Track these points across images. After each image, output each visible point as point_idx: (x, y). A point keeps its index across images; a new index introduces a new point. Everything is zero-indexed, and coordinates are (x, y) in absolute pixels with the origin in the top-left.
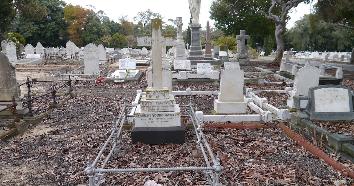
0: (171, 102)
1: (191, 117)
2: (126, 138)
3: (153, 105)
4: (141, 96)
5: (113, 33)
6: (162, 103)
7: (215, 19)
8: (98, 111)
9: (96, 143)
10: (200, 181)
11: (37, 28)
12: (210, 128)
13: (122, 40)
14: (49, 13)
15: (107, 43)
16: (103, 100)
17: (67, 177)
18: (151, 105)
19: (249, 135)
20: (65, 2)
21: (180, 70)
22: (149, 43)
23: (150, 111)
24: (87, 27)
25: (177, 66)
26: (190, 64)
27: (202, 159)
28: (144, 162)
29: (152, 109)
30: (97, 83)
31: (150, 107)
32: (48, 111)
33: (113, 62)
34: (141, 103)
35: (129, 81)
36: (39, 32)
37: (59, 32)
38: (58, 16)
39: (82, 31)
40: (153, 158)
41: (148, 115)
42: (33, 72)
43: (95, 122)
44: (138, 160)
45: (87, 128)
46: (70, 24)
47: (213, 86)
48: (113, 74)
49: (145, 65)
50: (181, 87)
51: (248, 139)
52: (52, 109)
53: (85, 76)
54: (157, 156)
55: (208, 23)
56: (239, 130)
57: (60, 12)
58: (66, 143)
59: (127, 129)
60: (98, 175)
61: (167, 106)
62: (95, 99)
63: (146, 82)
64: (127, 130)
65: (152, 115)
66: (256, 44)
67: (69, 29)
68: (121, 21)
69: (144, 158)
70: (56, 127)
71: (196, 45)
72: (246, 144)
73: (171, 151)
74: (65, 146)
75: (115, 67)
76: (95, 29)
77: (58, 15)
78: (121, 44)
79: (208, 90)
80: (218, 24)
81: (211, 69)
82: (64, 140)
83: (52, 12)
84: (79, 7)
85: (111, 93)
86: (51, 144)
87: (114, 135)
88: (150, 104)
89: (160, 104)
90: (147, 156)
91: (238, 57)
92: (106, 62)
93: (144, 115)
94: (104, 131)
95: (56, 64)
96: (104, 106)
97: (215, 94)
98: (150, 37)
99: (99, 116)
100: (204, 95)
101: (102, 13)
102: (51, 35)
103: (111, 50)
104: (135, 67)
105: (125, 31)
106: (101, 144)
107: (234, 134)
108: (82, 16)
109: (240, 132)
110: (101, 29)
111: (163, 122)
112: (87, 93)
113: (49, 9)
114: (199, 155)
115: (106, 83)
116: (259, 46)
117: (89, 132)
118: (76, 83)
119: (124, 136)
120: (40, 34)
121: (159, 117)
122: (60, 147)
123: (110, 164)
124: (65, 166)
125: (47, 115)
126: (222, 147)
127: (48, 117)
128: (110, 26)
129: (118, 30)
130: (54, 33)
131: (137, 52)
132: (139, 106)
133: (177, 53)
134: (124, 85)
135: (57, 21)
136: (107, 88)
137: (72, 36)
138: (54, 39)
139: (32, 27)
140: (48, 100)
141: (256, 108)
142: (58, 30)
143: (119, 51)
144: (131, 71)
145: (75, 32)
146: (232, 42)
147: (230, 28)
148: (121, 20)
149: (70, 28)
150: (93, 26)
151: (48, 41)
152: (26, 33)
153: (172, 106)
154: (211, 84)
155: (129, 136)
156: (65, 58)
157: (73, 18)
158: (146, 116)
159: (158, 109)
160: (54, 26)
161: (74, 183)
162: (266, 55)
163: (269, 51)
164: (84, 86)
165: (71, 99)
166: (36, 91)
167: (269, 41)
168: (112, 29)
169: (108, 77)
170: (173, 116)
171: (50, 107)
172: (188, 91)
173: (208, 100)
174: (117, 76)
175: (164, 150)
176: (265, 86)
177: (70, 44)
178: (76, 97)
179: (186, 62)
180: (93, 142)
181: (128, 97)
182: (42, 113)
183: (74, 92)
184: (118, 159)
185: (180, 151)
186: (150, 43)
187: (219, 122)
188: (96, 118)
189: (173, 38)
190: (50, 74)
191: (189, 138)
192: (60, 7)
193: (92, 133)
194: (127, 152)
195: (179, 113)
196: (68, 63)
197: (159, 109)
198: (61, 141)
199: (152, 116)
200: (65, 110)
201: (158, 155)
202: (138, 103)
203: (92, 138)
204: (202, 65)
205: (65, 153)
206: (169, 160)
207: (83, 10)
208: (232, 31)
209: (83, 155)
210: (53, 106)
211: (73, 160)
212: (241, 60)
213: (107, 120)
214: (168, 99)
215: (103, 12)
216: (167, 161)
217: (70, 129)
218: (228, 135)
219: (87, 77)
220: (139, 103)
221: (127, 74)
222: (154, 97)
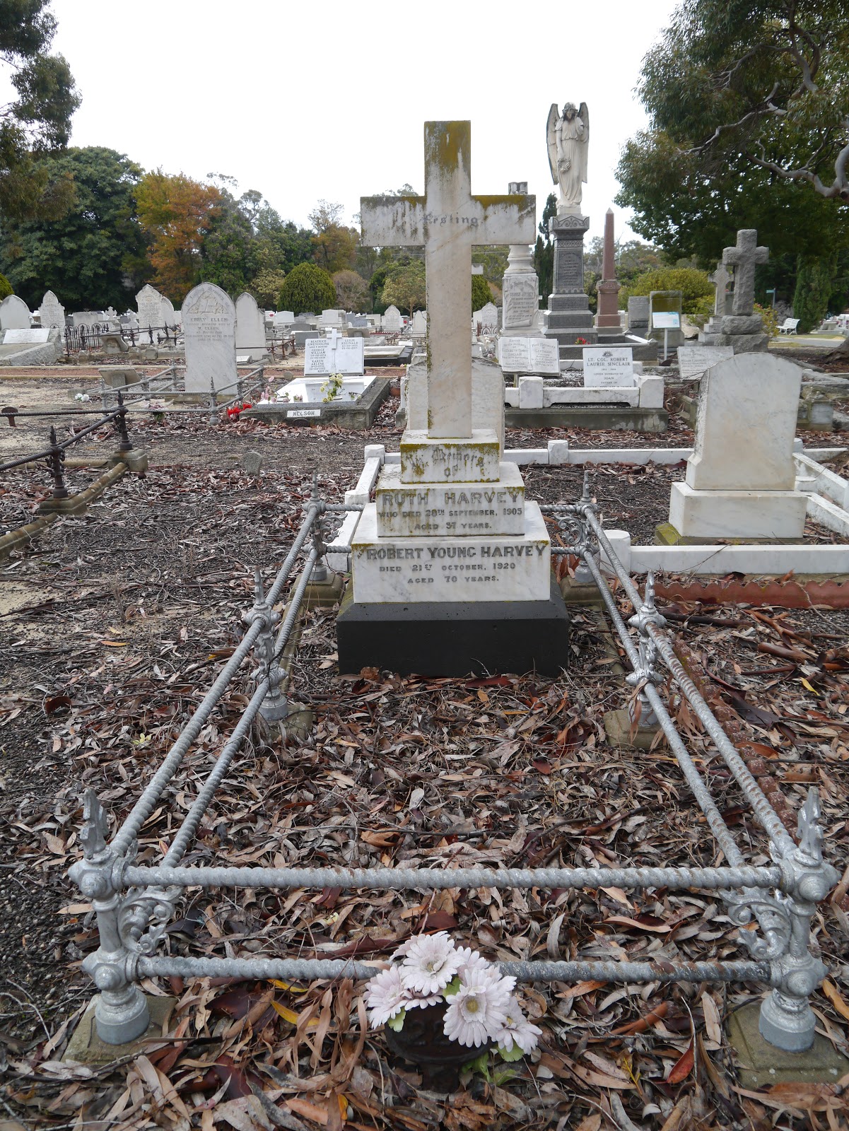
0: (510, 493)
1: (587, 555)
2: (317, 642)
3: (430, 507)
4: (380, 469)
5: (292, 264)
6: (469, 496)
7: (635, 205)
8: (216, 526)
9: (193, 666)
10: (673, 899)
11: (51, 250)
12: (663, 599)
13: (320, 286)
14: (88, 202)
15: (271, 296)
16: (241, 483)
17: (34, 845)
18: (422, 509)
19: (832, 634)
20: (138, 164)
21: (521, 374)
22: (415, 231)
23: (417, 532)
24: (210, 246)
25: (510, 361)
26: (556, 354)
27: (656, 756)
28: (392, 773)
29: (428, 526)
30: (228, 421)
31: (418, 514)
32: (30, 526)
33: (287, 353)
34: (380, 499)
35: (336, 416)
36: (60, 264)
37: (119, 264)
38: (117, 212)
39: (193, 258)
40: (430, 751)
41: (409, 552)
42: (20, 386)
43: (203, 570)
44: (364, 758)
45: (167, 594)
46: (154, 236)
47: (642, 432)
48: (281, 392)
49: (396, 361)
50: (525, 435)
51: (837, 653)
52: (50, 516)
53: (189, 399)
54: (451, 742)
55: (610, 219)
56: (785, 613)
57: (124, 197)
58: (69, 665)
59: (323, 604)
60: (145, 899)
61: (492, 512)
62: (213, 480)
63: (402, 416)
64: (323, 609)
65: (426, 551)
66: (768, 291)
67: (152, 253)
68: (318, 224)
69: (393, 748)
70: (49, 588)
71: (570, 293)
72: (831, 676)
73: (509, 712)
74: (63, 675)
75: (293, 370)
76: (234, 252)
77: (117, 207)
78: (316, 298)
79: (626, 446)
80: (645, 223)
81: (635, 372)
82: (66, 647)
83: (98, 200)
84: (184, 180)
85: (273, 457)
86: (12, 667)
87: (258, 646)
88: (420, 503)
89: (459, 503)
90: (405, 737)
91: (726, 329)
92: (265, 352)
93: (392, 552)
94: (232, 609)
95: (100, 360)
96: (244, 506)
97: (658, 461)
98: (419, 207)
99: (222, 543)
100: (617, 463)
101: (256, 201)
102: (96, 274)
103: (285, 317)
104: (360, 368)
105: (330, 256)
106: (212, 669)
107: (768, 631)
108: (194, 209)
109: (792, 621)
110: (252, 250)
111: (474, 579)
112: (185, 457)
113: (87, 190)
114: (643, 738)
115: (255, 422)
116: (777, 301)
117: (172, 612)
118: (154, 423)
119: (310, 636)
120: (60, 272)
121: (456, 561)
122: (43, 682)
123: (235, 778)
124: (42, 780)
125: (27, 540)
126: (738, 698)
127: (28, 548)
128: (282, 242)
129: (308, 255)
130: (104, 265)
131: (369, 325)
132: (371, 510)
133: (511, 313)
134: (319, 428)
135: (114, 226)
136: (261, 440)
137: (162, 275)
138: (104, 285)
139: (37, 248)
140: (43, 483)
141: (837, 515)
142: (117, 256)
143: (311, 320)
144: (346, 380)
145: (171, 261)
146: (687, 287)
147: (685, 236)
148: (316, 220)
149: (157, 251)
150: (229, 241)
151: (86, 294)
152: (19, 269)
153: (513, 511)
154: (636, 424)
155: (328, 636)
156: (130, 344)
157: (165, 218)
158: (399, 553)
159: (454, 523)
160: (105, 244)
161: (59, 884)
162: (803, 329)
163: (812, 316)
164: (179, 432)
165: (125, 480)
166: (9, 450)
167: (813, 281)
168: (288, 252)
169: (264, 402)
170: (520, 554)
171: (44, 510)
172: (556, 449)
173: (633, 482)
174: (295, 398)
175: (479, 709)
176: (836, 432)
177: (148, 297)
178: (143, 471)
179: (543, 345)
180: (179, 661)
181: (334, 470)
182: (8, 532)
183: (135, 453)
184: (276, 753)
185: (550, 711)
186: (421, 231)
187: (698, 577)
188: (206, 554)
189: (520, 209)
190: (72, 393)
191: (583, 648)
192: (125, 182)
193: (181, 620)
194: (316, 716)
195: (546, 543)
196: (138, 357)
197: (458, 525)
198: (55, 654)
199: (425, 555)
200: (95, 519)
201: (454, 731)
202: (367, 496)
203: (178, 641)
204: (601, 356)
205: (57, 711)
206: (504, 761)
207: (195, 189)
208: (692, 246)
209: (125, 728)
210: (56, 505)
211: (78, 752)
212: (737, 341)
213: (249, 563)
214: (498, 481)
215: (259, 195)
216: (495, 768)
217: (99, 598)
218: (744, 634)
219: (196, 399)
220: (373, 496)
221: (332, 388)
222: (433, 472)
